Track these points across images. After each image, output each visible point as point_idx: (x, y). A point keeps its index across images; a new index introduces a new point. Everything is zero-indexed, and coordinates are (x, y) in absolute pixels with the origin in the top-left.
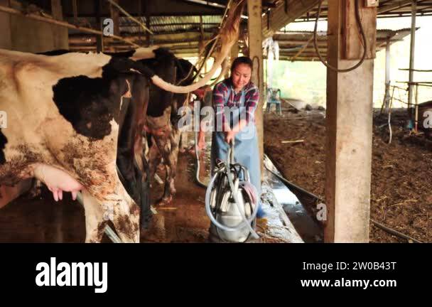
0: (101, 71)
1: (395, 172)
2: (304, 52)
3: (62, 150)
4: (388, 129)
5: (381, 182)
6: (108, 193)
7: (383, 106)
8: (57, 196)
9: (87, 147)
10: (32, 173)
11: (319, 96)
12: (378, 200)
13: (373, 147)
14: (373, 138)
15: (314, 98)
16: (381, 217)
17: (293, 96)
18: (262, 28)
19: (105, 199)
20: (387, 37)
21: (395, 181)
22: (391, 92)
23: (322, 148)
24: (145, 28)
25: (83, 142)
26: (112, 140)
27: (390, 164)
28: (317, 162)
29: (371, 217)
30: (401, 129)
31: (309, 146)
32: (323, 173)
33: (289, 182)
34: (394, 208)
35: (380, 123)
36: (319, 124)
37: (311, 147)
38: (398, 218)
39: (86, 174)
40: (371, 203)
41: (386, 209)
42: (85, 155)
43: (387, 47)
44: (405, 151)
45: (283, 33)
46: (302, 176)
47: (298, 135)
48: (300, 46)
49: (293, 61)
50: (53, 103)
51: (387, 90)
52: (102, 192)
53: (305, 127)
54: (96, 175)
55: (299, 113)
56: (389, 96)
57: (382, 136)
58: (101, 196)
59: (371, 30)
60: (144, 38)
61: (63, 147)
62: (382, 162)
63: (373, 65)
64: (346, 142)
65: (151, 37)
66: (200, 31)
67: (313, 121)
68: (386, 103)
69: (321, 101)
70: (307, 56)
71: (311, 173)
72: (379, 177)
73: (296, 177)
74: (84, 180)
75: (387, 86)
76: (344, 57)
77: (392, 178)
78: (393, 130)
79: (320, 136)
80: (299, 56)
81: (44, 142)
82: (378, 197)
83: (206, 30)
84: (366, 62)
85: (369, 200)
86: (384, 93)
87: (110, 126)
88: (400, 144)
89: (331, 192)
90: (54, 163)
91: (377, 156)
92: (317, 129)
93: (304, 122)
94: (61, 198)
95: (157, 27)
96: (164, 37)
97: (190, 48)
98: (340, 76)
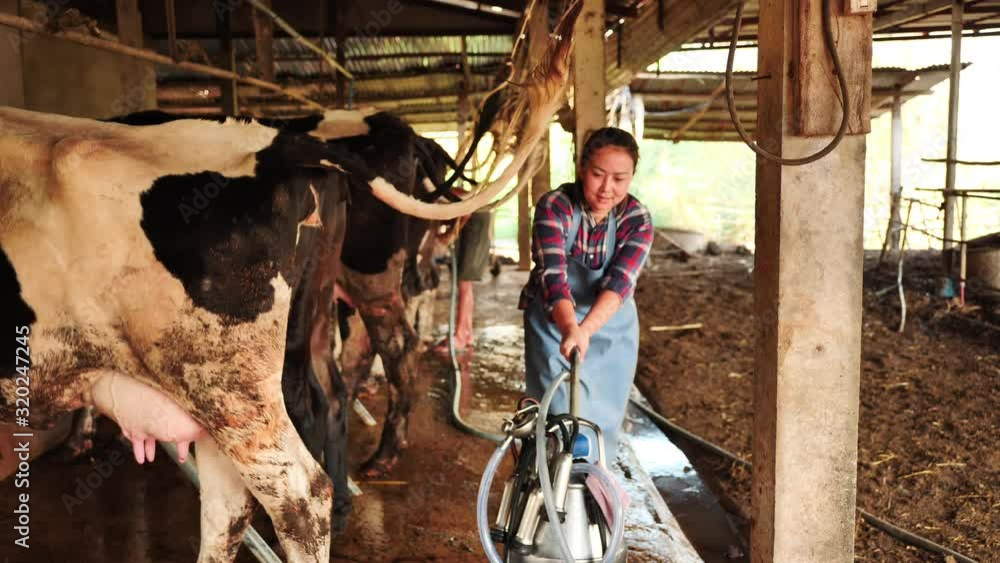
0: (253, 163)
1: (915, 398)
2: (702, 120)
3: (157, 345)
4: (899, 299)
5: (882, 421)
6: (262, 446)
7: (885, 246)
8: (143, 453)
9: (216, 340)
10: (87, 396)
11: (738, 222)
12: (875, 464)
13: (864, 340)
14: (864, 320)
15: (726, 228)
16: (880, 503)
17: (677, 223)
18: (605, 65)
19: (255, 461)
20: (896, 86)
21: (915, 419)
22: (903, 213)
23: (744, 342)
24: (334, 64)
25: (206, 326)
26: (276, 323)
27: (903, 379)
28: (733, 375)
29: (860, 503)
30: (927, 298)
31: (714, 338)
32: (747, 400)
33: (667, 421)
34: (911, 482)
35: (878, 285)
36: (737, 285)
37: (719, 340)
38: (920, 504)
39: (212, 401)
40: (859, 469)
41: (893, 483)
42: (212, 356)
43: (894, 108)
44: (936, 349)
45: (654, 76)
46: (697, 407)
47: (689, 312)
48: (693, 106)
49: (676, 140)
50: (141, 233)
51: (894, 210)
52: (249, 444)
53: (706, 295)
54: (235, 404)
55: (691, 262)
56: (900, 223)
57: (884, 316)
58: (245, 453)
59: (859, 67)
60: (331, 88)
61: (160, 336)
62: (883, 376)
63: (863, 149)
64: (801, 327)
65: (347, 85)
66: (461, 71)
67: (723, 280)
68: (893, 237)
69: (741, 235)
70: (711, 130)
71: (720, 400)
72: (875, 411)
73: (683, 409)
74: (206, 416)
75: (896, 198)
76: (797, 131)
77: (907, 411)
78: (909, 301)
79: (741, 315)
80: (692, 129)
81: (117, 322)
82: (874, 456)
83: (476, 70)
84: (848, 143)
85: (855, 463)
86: (889, 215)
87: (272, 289)
88: (926, 334)
89: (766, 445)
90: (138, 372)
91: (872, 361)
92: (732, 297)
93: (703, 282)
94: (151, 458)
95: (363, 63)
96: (378, 85)
97: (440, 111)
98: (787, 174)
